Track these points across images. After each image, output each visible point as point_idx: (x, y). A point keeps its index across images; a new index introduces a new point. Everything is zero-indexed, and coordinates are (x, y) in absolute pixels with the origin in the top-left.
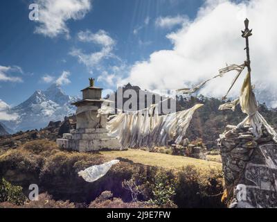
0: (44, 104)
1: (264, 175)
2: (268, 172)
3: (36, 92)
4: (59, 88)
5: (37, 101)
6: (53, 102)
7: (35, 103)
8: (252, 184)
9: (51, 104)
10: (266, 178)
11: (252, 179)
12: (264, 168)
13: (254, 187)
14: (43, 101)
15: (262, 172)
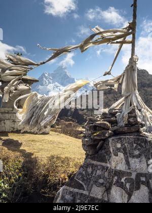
0: (50, 86)
1: (100, 177)
2: (106, 174)
3: (43, 75)
4: (66, 70)
5: (44, 83)
6: (58, 85)
7: (42, 85)
8: (80, 187)
9: (57, 87)
10: (101, 181)
11: (83, 180)
12: (103, 168)
13: (81, 191)
14: (50, 83)
15: (99, 172)
